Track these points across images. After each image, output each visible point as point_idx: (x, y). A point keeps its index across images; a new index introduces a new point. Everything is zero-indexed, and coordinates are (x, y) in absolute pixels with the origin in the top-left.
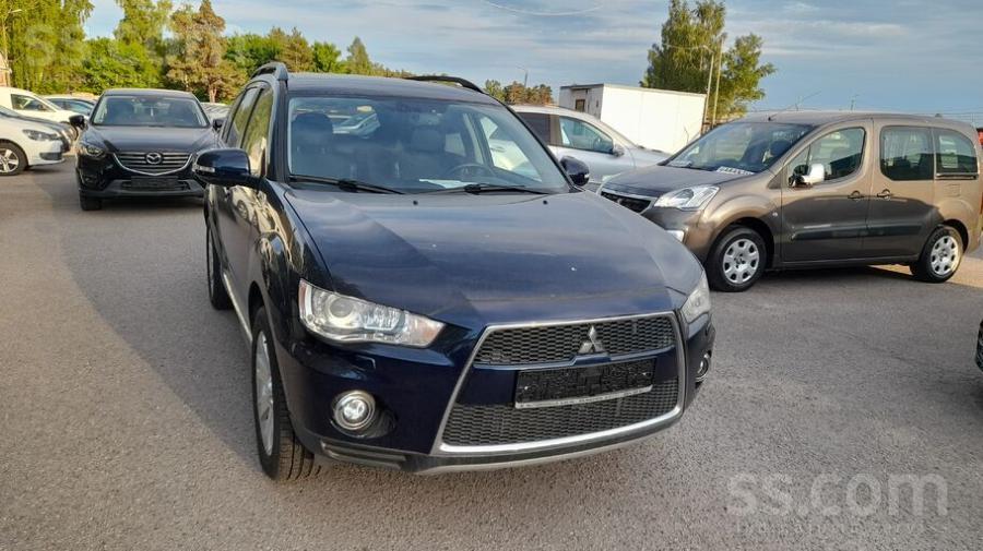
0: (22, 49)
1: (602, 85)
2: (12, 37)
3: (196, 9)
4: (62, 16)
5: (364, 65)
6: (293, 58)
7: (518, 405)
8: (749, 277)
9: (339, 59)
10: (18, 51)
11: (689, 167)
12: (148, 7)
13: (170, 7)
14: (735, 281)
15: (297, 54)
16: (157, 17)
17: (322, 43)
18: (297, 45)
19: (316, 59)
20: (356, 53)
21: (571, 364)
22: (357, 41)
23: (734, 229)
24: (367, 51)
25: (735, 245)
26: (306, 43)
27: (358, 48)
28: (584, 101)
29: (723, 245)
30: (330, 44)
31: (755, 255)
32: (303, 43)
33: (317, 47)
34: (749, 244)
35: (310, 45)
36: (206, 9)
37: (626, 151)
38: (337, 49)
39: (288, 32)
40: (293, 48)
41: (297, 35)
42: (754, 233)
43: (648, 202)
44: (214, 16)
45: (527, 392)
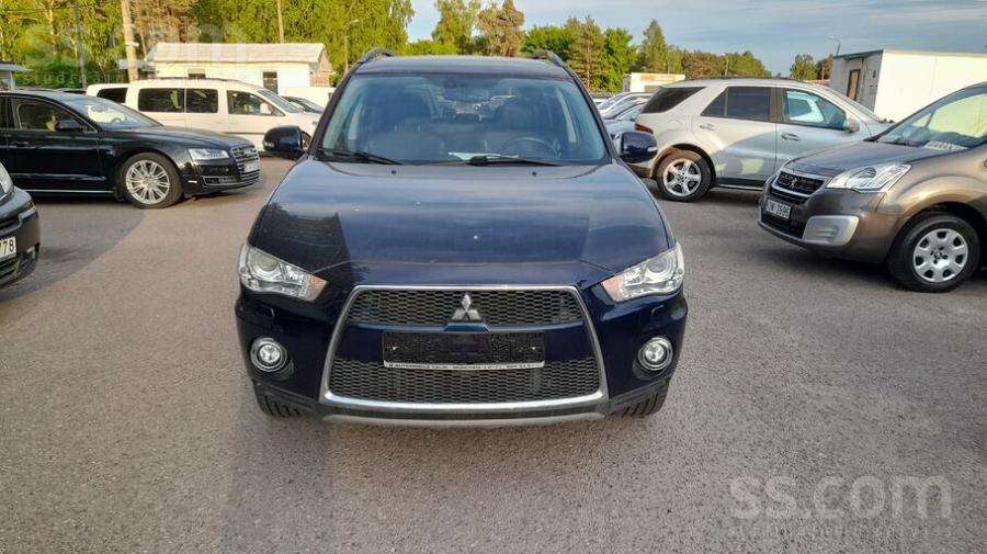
0: (358, 53)
1: (881, 52)
2: (351, 44)
3: (500, 7)
4: (390, 22)
5: (659, 48)
6: (585, 47)
7: (386, 364)
8: (952, 276)
9: (630, 44)
10: (356, 56)
11: (896, 143)
12: (460, 8)
13: (479, 6)
14: (932, 280)
15: (589, 42)
16: (467, 16)
17: (615, 29)
18: (590, 33)
19: (607, 46)
20: (652, 36)
21: (440, 329)
22: (654, 24)
23: (931, 216)
24: (664, 34)
25: (932, 235)
26: (599, 30)
27: (654, 32)
28: (859, 71)
29: (915, 234)
30: (622, 29)
31: (963, 248)
32: (595, 30)
33: (609, 33)
34: (952, 235)
35: (602, 32)
36: (508, 6)
37: (862, 127)
38: (629, 33)
39: (583, 21)
40: (586, 36)
41: (591, 22)
42: (962, 221)
43: (821, 182)
44: (514, 10)
45: (394, 352)
